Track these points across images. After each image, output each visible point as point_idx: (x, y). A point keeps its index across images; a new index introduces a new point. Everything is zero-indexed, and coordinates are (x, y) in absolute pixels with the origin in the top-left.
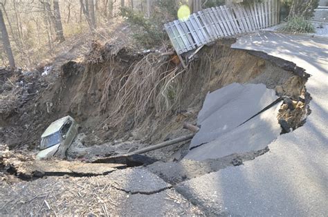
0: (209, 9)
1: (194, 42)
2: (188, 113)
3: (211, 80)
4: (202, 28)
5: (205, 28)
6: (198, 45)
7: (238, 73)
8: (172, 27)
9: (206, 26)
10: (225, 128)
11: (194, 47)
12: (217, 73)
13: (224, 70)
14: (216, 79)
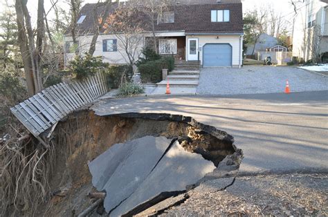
0: (51, 87)
1: (48, 121)
2: (62, 192)
3: (73, 153)
4: (50, 106)
5: (53, 105)
6: (53, 122)
7: (99, 139)
8: (20, 110)
9: (54, 103)
10: (137, 179)
11: (50, 125)
12: (76, 146)
13: (83, 140)
14: (77, 151)
